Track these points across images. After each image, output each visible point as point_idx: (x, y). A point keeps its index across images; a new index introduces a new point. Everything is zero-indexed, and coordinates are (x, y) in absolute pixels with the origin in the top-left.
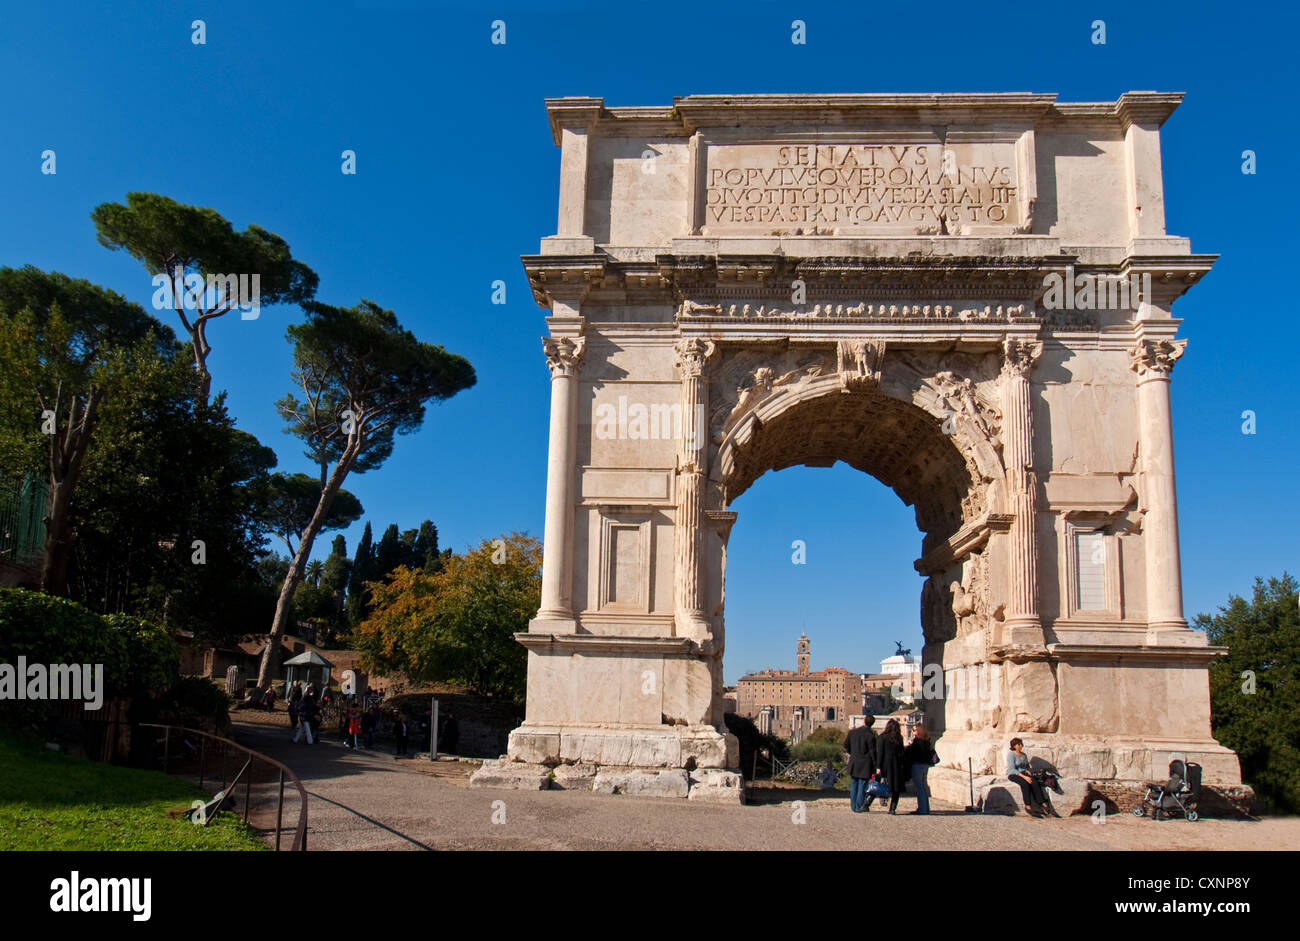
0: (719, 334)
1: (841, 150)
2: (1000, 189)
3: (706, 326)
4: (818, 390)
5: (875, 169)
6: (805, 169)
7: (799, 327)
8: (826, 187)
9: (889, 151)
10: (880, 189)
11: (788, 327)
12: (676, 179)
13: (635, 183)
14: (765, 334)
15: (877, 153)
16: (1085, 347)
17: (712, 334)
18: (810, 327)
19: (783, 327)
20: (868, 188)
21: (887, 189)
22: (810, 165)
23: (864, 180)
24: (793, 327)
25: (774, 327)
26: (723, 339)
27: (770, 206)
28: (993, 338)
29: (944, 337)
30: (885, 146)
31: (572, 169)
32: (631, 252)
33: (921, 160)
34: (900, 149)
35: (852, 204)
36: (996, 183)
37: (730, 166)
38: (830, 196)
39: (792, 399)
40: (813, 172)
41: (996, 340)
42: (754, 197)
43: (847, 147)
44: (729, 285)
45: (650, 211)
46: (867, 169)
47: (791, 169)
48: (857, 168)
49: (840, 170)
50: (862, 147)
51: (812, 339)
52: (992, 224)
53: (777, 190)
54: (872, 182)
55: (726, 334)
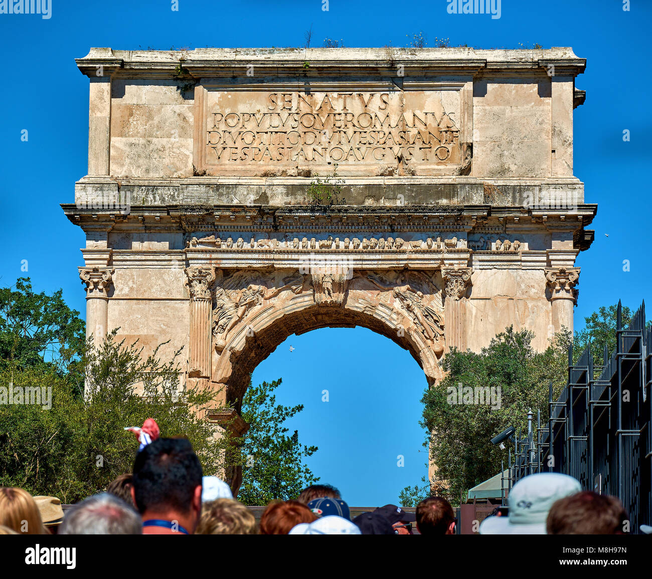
0: (218, 262)
1: (319, 97)
2: (446, 132)
3: (208, 256)
4: (299, 305)
5: (346, 114)
6: (290, 114)
7: (281, 256)
8: (306, 130)
9: (357, 98)
10: (350, 131)
11: (272, 256)
12: (184, 118)
13: (150, 122)
14: (254, 262)
15: (348, 100)
16: (511, 267)
17: (213, 262)
18: (290, 257)
19: (268, 256)
20: (340, 131)
21: (355, 132)
22: (293, 111)
23: (338, 124)
24: (277, 256)
25: (261, 256)
26: (221, 266)
27: (261, 147)
28: (433, 265)
29: (394, 264)
30: (355, 93)
31: (99, 114)
32: (148, 190)
33: (383, 106)
34: (366, 96)
35: (327, 145)
36: (443, 127)
37: (228, 111)
38: (310, 138)
39: (278, 313)
40: (296, 117)
41: (436, 266)
42: (248, 138)
43: (324, 94)
44: (225, 224)
45: (164, 147)
46: (339, 114)
47: (279, 114)
48: (332, 113)
49: (318, 114)
50: (335, 95)
51: (292, 266)
52: (438, 164)
53: (266, 133)
54: (343, 127)
55: (224, 261)
